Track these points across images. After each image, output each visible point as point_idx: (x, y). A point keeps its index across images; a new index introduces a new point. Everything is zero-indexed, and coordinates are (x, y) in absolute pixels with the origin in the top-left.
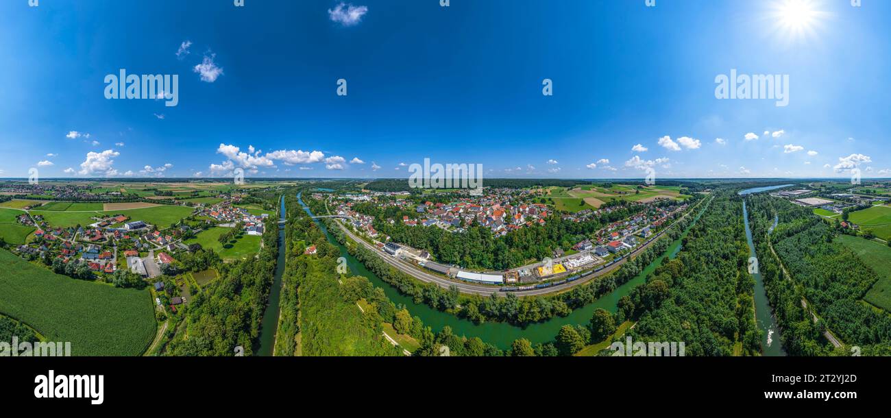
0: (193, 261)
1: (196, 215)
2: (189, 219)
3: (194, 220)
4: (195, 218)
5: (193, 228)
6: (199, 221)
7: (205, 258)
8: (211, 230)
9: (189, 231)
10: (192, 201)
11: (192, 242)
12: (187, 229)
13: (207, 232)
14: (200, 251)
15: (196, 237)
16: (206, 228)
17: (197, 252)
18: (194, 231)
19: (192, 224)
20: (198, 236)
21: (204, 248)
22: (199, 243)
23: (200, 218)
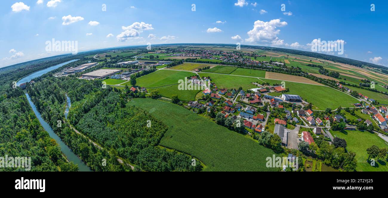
0: (330, 154)
1: (357, 109)
2: (348, 110)
3: (353, 114)
4: (356, 112)
5: (347, 122)
6: (358, 117)
7: (343, 159)
8: (366, 134)
9: (342, 123)
10: (360, 91)
11: (339, 135)
12: (341, 121)
13: (361, 134)
14: (342, 149)
15: (346, 133)
16: (362, 129)
17: (339, 148)
18: (347, 126)
19: (348, 116)
20: (350, 133)
21: (347, 148)
22: (346, 140)
23: (361, 115)
